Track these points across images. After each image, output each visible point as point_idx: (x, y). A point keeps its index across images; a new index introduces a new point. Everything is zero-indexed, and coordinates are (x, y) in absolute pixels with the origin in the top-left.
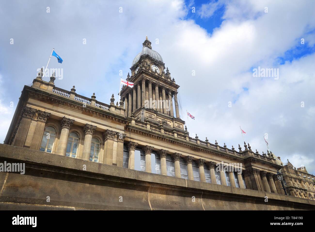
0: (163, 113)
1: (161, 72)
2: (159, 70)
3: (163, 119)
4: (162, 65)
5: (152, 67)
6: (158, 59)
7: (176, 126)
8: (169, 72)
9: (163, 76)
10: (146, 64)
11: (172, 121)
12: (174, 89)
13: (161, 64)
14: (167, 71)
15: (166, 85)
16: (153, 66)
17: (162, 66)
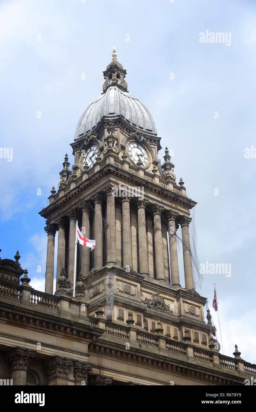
0: (155, 277)
1: (152, 162)
2: (146, 156)
3: (156, 293)
4: (155, 141)
5: (130, 149)
6: (144, 122)
7: (184, 310)
8: (172, 161)
9: (156, 176)
10: (116, 144)
11: (175, 297)
12: (181, 211)
13: (151, 140)
14: (167, 157)
15: (164, 201)
16: (132, 146)
17: (153, 144)
